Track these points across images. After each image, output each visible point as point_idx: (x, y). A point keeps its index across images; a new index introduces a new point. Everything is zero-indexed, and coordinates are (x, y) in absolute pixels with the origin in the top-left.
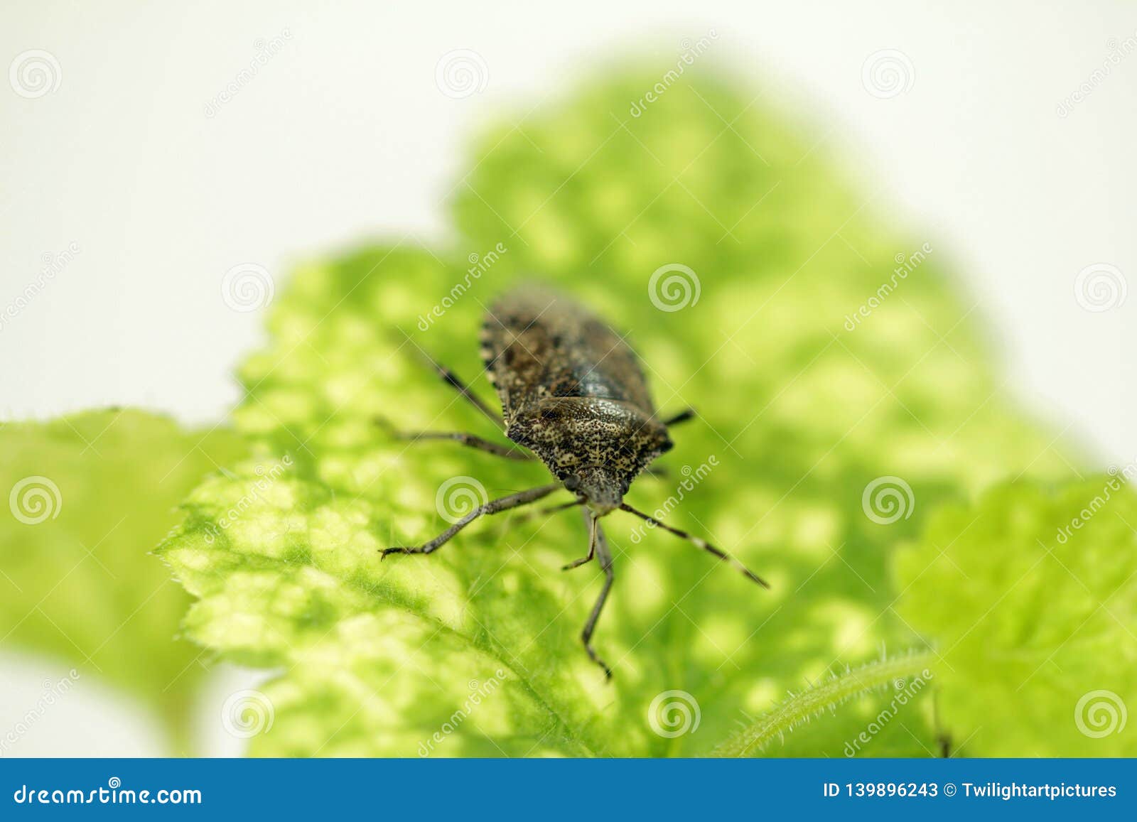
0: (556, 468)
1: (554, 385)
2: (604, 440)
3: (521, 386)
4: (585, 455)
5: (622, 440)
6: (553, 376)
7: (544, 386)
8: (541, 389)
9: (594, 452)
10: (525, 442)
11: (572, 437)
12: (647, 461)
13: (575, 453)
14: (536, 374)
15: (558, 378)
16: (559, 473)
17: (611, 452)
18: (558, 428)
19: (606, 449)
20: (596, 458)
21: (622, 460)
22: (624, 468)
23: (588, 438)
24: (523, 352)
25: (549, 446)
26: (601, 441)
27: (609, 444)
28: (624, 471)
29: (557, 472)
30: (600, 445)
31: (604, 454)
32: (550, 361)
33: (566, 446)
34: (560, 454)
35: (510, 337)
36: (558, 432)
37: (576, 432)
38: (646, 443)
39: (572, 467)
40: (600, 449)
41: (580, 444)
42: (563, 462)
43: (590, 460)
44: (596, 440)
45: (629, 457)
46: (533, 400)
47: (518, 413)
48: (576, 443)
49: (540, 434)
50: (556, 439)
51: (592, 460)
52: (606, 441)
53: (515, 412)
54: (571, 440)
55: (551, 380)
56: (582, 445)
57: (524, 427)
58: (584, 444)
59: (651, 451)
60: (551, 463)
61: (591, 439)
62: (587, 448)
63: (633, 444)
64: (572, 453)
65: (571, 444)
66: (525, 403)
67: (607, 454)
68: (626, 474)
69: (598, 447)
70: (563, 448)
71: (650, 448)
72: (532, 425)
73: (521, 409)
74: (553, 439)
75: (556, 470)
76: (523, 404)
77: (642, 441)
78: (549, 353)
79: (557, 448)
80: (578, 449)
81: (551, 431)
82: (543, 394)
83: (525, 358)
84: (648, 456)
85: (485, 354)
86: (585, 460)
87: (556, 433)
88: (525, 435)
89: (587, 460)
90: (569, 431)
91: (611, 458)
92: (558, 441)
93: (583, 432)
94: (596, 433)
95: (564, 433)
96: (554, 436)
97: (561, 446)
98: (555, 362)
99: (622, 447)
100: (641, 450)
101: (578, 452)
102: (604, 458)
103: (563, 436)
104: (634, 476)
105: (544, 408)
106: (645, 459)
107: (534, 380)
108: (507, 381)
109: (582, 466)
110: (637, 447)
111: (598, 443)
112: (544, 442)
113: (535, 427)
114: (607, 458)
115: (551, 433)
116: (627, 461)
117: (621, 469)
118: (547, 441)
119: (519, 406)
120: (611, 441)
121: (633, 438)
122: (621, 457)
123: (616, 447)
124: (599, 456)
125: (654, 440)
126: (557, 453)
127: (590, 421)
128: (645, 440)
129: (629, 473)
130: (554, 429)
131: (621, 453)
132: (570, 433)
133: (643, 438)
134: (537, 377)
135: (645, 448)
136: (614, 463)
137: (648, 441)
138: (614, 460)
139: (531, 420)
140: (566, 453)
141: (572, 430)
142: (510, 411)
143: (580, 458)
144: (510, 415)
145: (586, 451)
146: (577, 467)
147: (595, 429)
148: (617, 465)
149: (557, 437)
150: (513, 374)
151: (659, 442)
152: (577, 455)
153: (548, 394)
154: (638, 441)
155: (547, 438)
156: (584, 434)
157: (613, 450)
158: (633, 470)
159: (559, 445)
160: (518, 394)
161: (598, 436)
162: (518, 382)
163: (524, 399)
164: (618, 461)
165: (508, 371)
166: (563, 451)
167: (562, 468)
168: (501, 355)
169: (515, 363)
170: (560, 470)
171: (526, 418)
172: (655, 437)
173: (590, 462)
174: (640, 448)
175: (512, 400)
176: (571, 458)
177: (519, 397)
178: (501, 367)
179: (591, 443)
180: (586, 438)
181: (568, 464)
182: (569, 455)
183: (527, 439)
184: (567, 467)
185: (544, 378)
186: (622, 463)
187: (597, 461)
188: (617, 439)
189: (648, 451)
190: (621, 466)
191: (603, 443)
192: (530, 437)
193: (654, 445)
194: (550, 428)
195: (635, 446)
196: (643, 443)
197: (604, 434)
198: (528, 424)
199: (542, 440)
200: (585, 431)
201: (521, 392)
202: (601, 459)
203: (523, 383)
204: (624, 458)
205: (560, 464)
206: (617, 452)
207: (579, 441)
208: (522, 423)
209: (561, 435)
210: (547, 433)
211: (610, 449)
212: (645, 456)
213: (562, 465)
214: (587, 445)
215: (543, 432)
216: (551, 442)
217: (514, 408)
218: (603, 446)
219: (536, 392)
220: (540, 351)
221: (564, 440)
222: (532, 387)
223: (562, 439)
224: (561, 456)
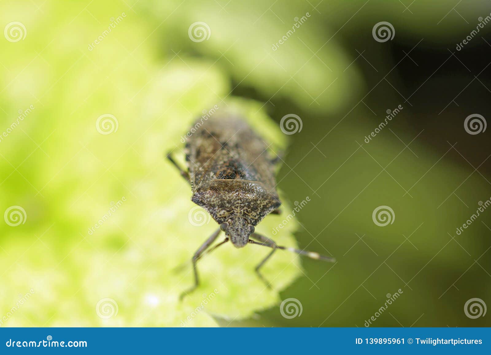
0: (217, 217)
1: (218, 172)
2: (243, 203)
3: (201, 172)
4: (232, 211)
5: (252, 203)
6: (219, 167)
7: (213, 172)
8: (212, 174)
9: (237, 209)
10: (201, 204)
11: (225, 202)
12: (266, 213)
13: (227, 210)
14: (210, 164)
15: (221, 168)
16: (218, 220)
17: (246, 209)
18: (218, 197)
19: (243, 208)
20: (237, 213)
21: (252, 213)
22: (253, 217)
23: (234, 202)
24: (205, 151)
25: (214, 206)
26: (241, 204)
27: (245, 205)
28: (253, 219)
29: (217, 220)
30: (240, 206)
31: (242, 210)
32: (219, 157)
33: (222, 206)
34: (218, 211)
35: (199, 142)
36: (218, 199)
37: (227, 199)
38: (265, 204)
39: (225, 217)
40: (240, 208)
41: (229, 205)
42: (220, 215)
43: (235, 213)
44: (238, 203)
45: (256, 212)
46: (207, 180)
47: (198, 187)
48: (227, 205)
49: (208, 200)
50: (216, 203)
51: (236, 214)
52: (243, 204)
53: (197, 186)
54: (225, 203)
55: (217, 169)
56: (231, 206)
57: (201, 196)
58: (232, 205)
59: (268, 208)
60: (214, 215)
61: (235, 203)
62: (233, 207)
63: (258, 205)
64: (225, 210)
65: (225, 205)
66: (203, 182)
67: (244, 210)
68: (254, 220)
69: (239, 207)
70: (220, 207)
71: (268, 206)
72: (204, 195)
73: (200, 185)
74: (215, 203)
75: (216, 219)
76: (201, 182)
77: (263, 203)
78: (218, 152)
79: (217, 208)
80: (228, 208)
81: (214, 198)
82: (212, 177)
83: (206, 155)
84: (267, 211)
85: (186, 151)
86: (232, 214)
87: (217, 200)
88: (200, 200)
89: (233, 214)
90: (224, 199)
91: (245, 212)
92: (218, 204)
93: (231, 199)
94: (238, 200)
95: (221, 200)
96: (216, 201)
97: (220, 206)
98: (221, 158)
99: (252, 206)
100: (263, 208)
101: (228, 209)
102: (242, 213)
103: (221, 201)
104: (259, 221)
105: (212, 185)
106: (265, 212)
107: (208, 168)
108: (195, 168)
109: (231, 217)
110: (260, 206)
111: (239, 205)
112: (211, 204)
113: (206, 196)
114: (244, 212)
115: (214, 200)
116: (254, 214)
117: (251, 218)
118: (212, 203)
119: (200, 183)
120: (247, 204)
121: (259, 202)
122: (251, 212)
123: (249, 206)
124: (239, 212)
125: (270, 202)
126: (217, 210)
127: (236, 193)
128: (265, 202)
129: (256, 220)
130: (216, 197)
131: (252, 210)
132: (224, 200)
133: (264, 202)
134: (210, 167)
135: (265, 207)
136: (248, 215)
137: (267, 203)
138: (247, 213)
139: (204, 192)
140: (222, 210)
141: (225, 198)
142: (195, 185)
143: (229, 213)
144: (194, 188)
145: (233, 209)
146: (228, 217)
147: (238, 197)
148: (249, 216)
149: (217, 201)
150: (199, 164)
151: (273, 203)
152: (228, 211)
153: (215, 177)
154: (261, 203)
155: (212, 202)
156: (232, 201)
157: (247, 208)
158: (258, 218)
159: (218, 206)
160: (200, 176)
161: (239, 201)
162: (201, 169)
163: (202, 179)
164: (250, 214)
165: (196, 162)
166: (220, 209)
167: (220, 218)
168: (194, 153)
169: (200, 158)
170: (219, 219)
171: (202, 191)
172: (271, 200)
173: (235, 214)
174: (262, 207)
175: (196, 179)
176: (224, 213)
177: (200, 178)
178: (193, 159)
179: (235, 204)
180: (233, 202)
181: (223, 216)
182: (224, 211)
183: (202, 202)
184: (222, 217)
185: (213, 168)
186: (252, 215)
187: (238, 214)
188: (249, 203)
189: (266, 208)
190: (252, 217)
191: (242, 205)
192: (203, 201)
193: (270, 205)
194: (214, 197)
195: (259, 206)
196: (264, 204)
197: (243, 200)
198: (202, 194)
199: (210, 203)
200: (232, 199)
201: (201, 174)
202: (241, 213)
203: (203, 170)
204: (253, 212)
205: (218, 216)
206: (250, 210)
207: (229, 204)
208: (199, 194)
209: (219, 200)
210: (212, 199)
211: (245, 208)
212: (265, 211)
213: (220, 217)
214: (233, 206)
215: (210, 199)
216: (214, 204)
217: (197, 184)
218: (242, 207)
219: (209, 175)
220: (214, 151)
221: (221, 203)
222: (207, 171)
223: (220, 203)
224: (219, 212)
